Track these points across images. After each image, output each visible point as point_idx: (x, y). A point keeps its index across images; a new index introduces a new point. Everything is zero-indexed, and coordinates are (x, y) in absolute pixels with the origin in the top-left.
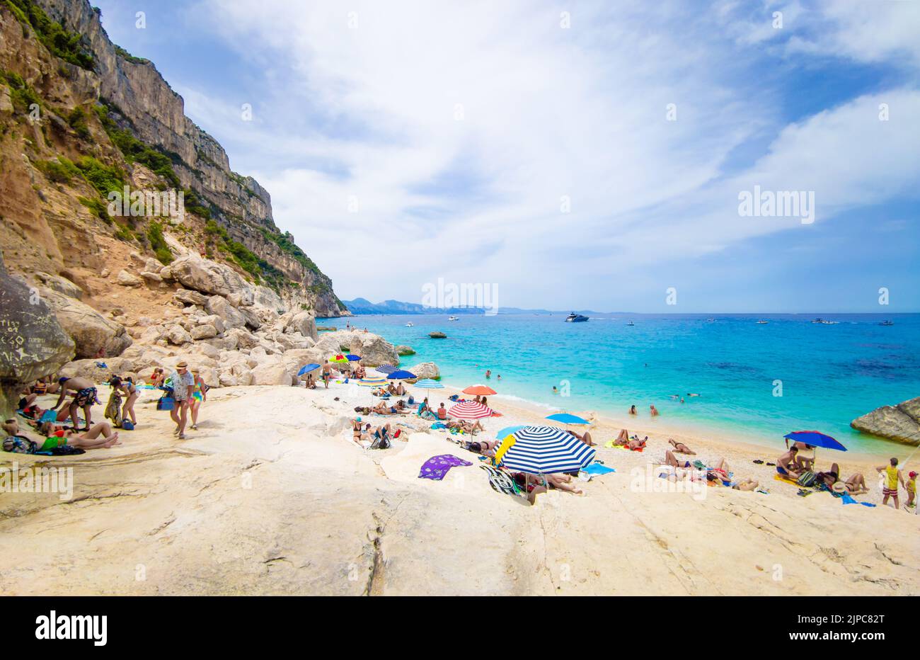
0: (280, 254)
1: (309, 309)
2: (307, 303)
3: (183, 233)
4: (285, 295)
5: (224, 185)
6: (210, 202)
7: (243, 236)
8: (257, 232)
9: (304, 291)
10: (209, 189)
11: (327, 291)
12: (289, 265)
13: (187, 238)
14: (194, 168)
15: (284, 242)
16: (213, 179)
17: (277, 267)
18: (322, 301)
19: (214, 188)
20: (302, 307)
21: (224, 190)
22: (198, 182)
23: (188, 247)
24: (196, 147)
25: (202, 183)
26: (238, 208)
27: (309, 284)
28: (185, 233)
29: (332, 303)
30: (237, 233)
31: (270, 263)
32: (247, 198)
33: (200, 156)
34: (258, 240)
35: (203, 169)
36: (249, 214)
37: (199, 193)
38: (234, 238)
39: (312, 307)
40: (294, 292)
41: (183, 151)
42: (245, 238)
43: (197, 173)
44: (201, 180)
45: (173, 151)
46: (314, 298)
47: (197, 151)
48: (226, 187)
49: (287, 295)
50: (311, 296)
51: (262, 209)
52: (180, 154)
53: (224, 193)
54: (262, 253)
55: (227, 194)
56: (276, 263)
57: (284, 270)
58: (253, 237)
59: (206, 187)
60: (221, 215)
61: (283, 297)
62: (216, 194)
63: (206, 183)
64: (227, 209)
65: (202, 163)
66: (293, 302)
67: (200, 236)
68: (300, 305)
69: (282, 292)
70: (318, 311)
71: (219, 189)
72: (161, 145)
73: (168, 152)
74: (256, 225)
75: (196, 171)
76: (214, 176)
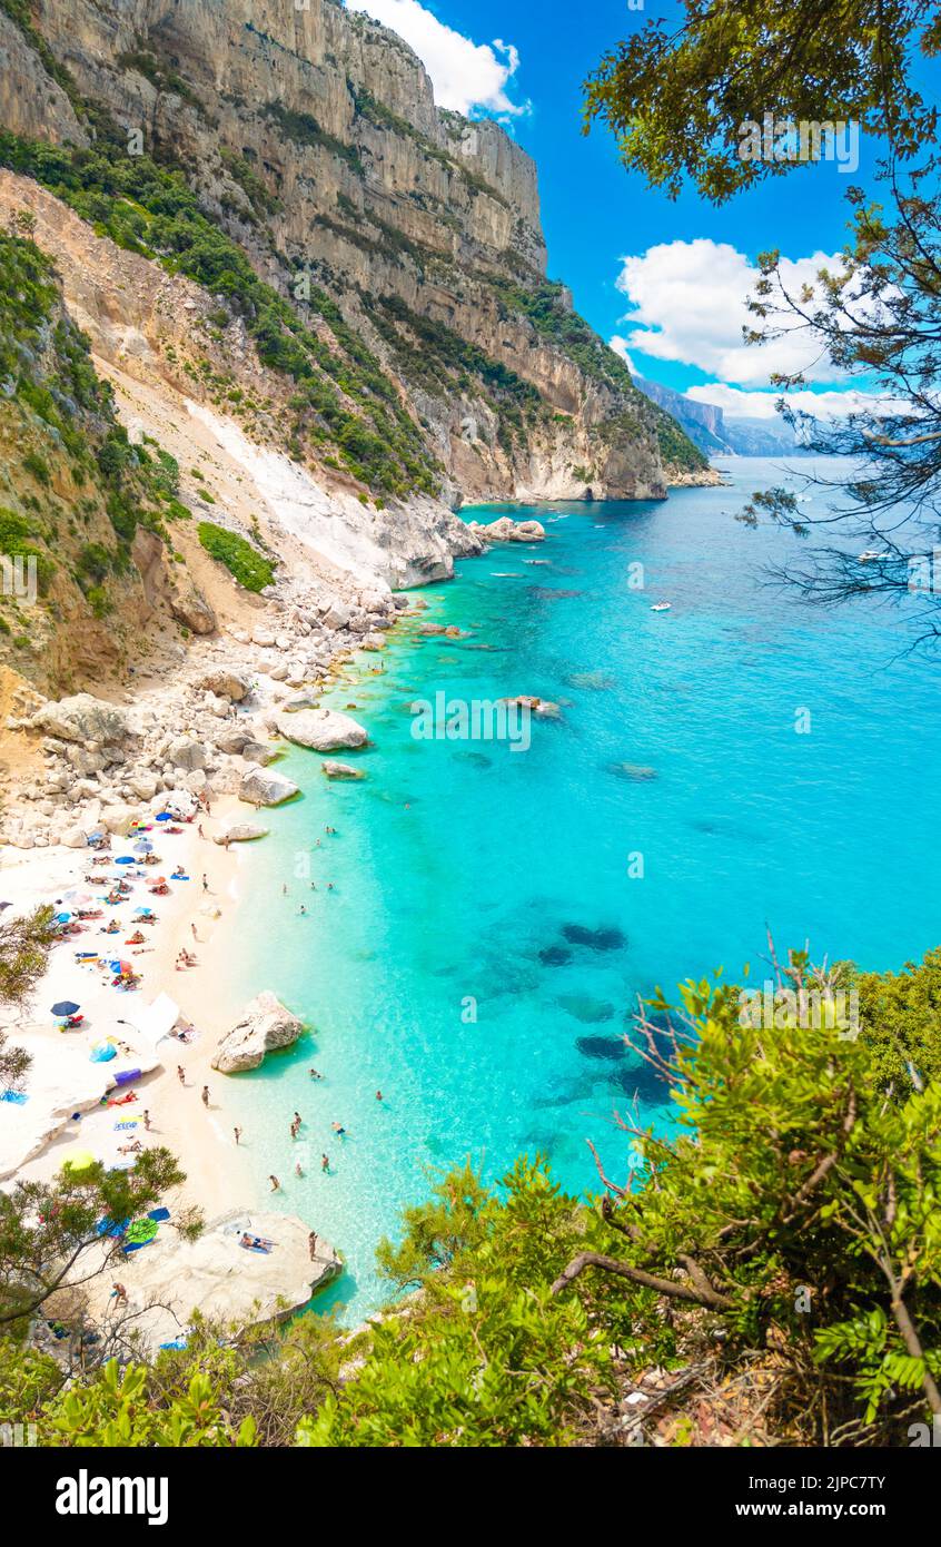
0: (533, 343)
1: (590, 479)
2: (587, 464)
3: (251, 414)
4: (539, 444)
5: (412, 176)
6: (382, 225)
7: (453, 304)
8: (484, 291)
9: (581, 435)
10: (381, 191)
11: (638, 433)
12: (552, 371)
13: (259, 425)
14: (347, 140)
15: (548, 308)
16: (388, 162)
17: (526, 375)
18: (623, 461)
19: (390, 185)
20: (574, 475)
21: (412, 187)
22: (355, 179)
23: (258, 443)
24: (350, 86)
25: (363, 180)
26: (443, 231)
27: (596, 419)
28: (256, 413)
29: (649, 465)
30: (438, 299)
31: (511, 367)
32: (464, 199)
33: (362, 105)
34: (485, 310)
35: (367, 141)
36: (469, 241)
37: (355, 207)
38: (434, 308)
39: (596, 475)
40: (561, 438)
41: (325, 105)
42: (456, 306)
43: (351, 154)
44: (361, 172)
45: (304, 109)
46: (603, 453)
47: (353, 94)
48: (417, 179)
49: (545, 445)
50: (598, 448)
51: (500, 224)
52: (318, 116)
53: (413, 195)
54: (493, 342)
55: (419, 198)
56: (524, 366)
57: (541, 384)
58: (474, 303)
59: (375, 186)
60: (403, 257)
61: (536, 450)
62: (394, 200)
63: (375, 176)
64: (420, 236)
65: (364, 122)
66: (558, 463)
67: (284, 415)
68: (571, 470)
69: (533, 437)
70: (609, 484)
71: (402, 187)
72: (278, 101)
73: (293, 114)
74: (485, 268)
75: (353, 148)
76: (390, 154)
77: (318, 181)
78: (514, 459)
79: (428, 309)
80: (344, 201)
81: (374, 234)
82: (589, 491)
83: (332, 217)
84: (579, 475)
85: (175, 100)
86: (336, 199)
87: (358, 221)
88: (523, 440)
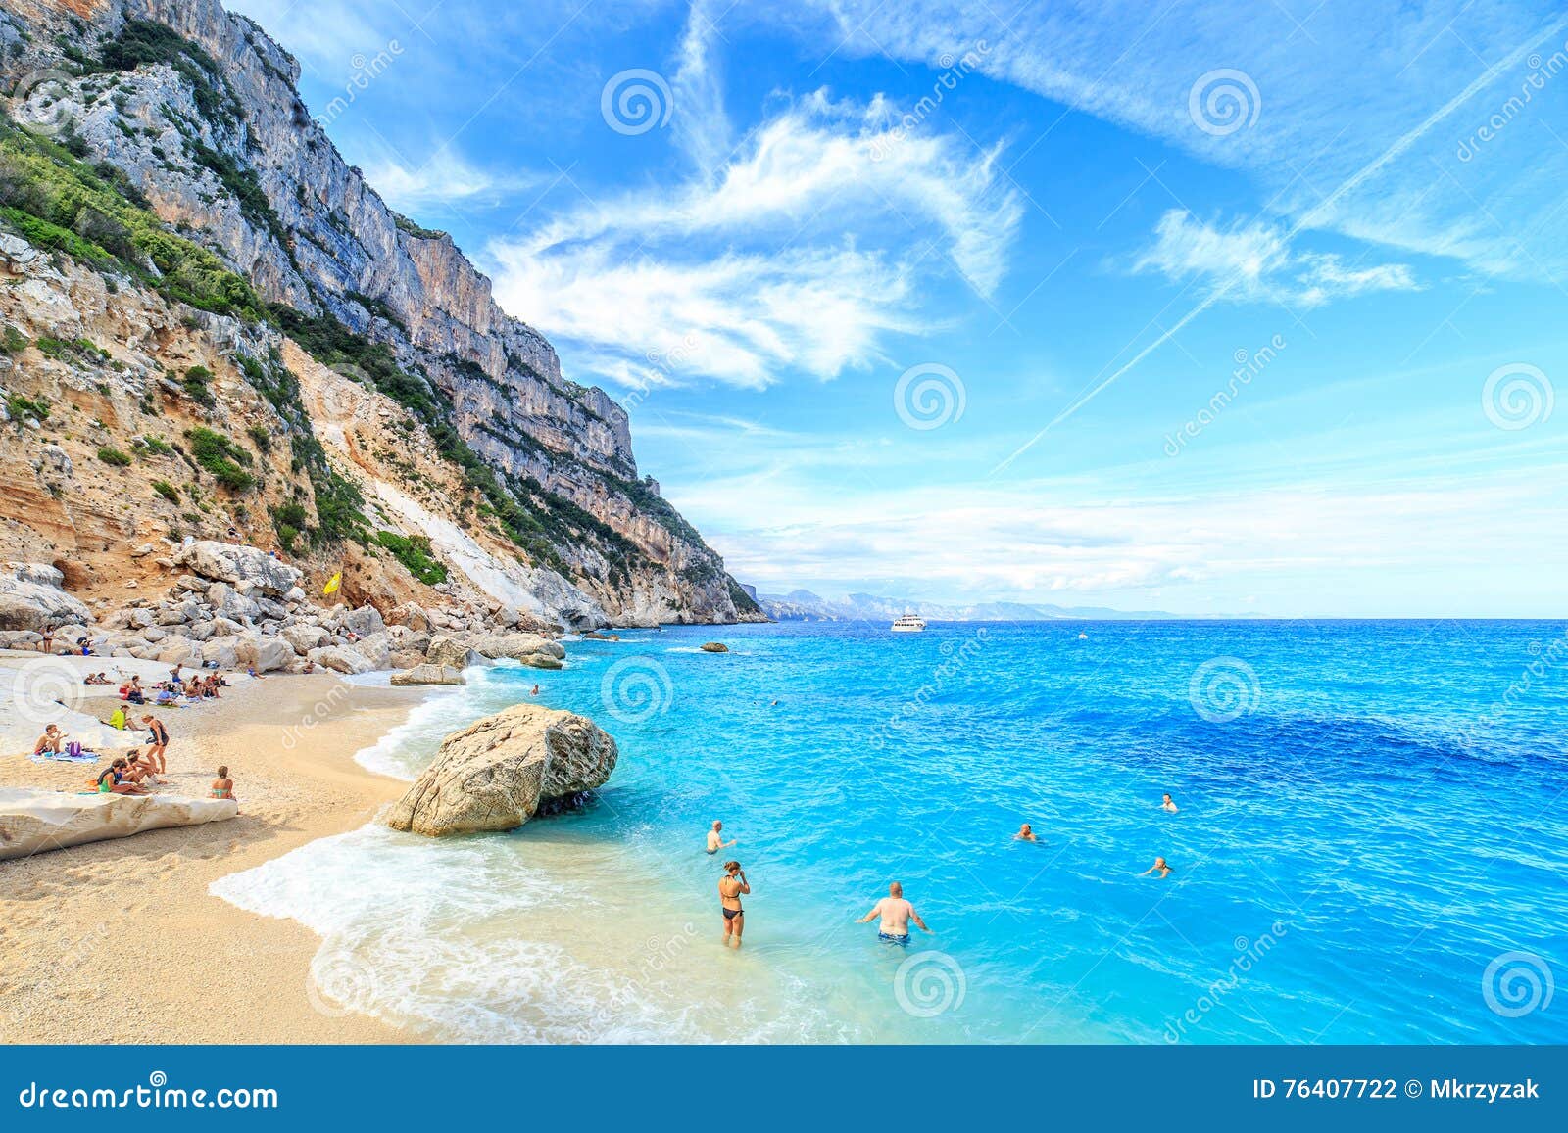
0: (633, 514)
1: (680, 608)
2: (677, 598)
3: (427, 489)
4: (640, 583)
5: (546, 406)
6: (521, 432)
7: (574, 486)
8: (596, 478)
9: (672, 577)
10: (523, 413)
11: (713, 577)
12: (648, 532)
13: (433, 499)
14: (502, 382)
15: (642, 493)
16: (529, 396)
17: (628, 535)
18: (704, 596)
19: (530, 410)
20: (668, 605)
21: (545, 412)
22: (505, 403)
23: (431, 511)
24: (505, 349)
25: (511, 405)
26: (568, 439)
27: (682, 565)
28: (432, 490)
29: (722, 599)
30: (563, 483)
31: (615, 529)
32: (582, 422)
33: (513, 362)
34: (597, 492)
35: (515, 383)
36: (585, 449)
37: (505, 420)
38: (560, 489)
39: (685, 605)
40: (657, 578)
41: (486, 358)
42: (576, 488)
43: (505, 390)
44: (510, 400)
45: (472, 359)
46: (689, 589)
47: (507, 355)
48: (549, 408)
50: (684, 585)
51: (607, 440)
52: (482, 364)
53: (546, 417)
54: (603, 513)
55: (550, 419)
56: (626, 530)
57: (639, 541)
58: (589, 486)
59: (519, 410)
60: (538, 453)
61: (637, 588)
62: (534, 419)
63: (519, 404)
64: (550, 443)
65: (514, 372)
66: (655, 597)
67: (454, 494)
68: (665, 602)
69: (635, 579)
70: (694, 612)
71: (538, 412)
72: (454, 352)
73: (464, 362)
74: (597, 466)
75: (505, 386)
76: (530, 390)
77: (479, 401)
78: (622, 594)
79: (555, 489)
80: (497, 416)
81: (517, 438)
82: (680, 617)
83: (488, 424)
84: (672, 605)
85: (384, 322)
86: (491, 414)
87: (506, 428)
88: (628, 580)
